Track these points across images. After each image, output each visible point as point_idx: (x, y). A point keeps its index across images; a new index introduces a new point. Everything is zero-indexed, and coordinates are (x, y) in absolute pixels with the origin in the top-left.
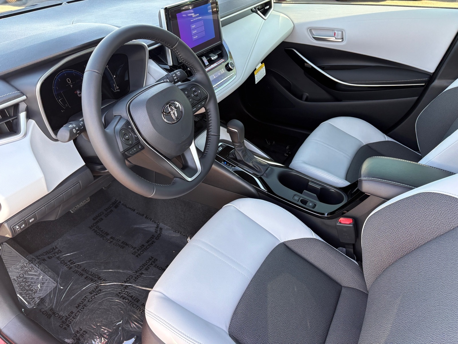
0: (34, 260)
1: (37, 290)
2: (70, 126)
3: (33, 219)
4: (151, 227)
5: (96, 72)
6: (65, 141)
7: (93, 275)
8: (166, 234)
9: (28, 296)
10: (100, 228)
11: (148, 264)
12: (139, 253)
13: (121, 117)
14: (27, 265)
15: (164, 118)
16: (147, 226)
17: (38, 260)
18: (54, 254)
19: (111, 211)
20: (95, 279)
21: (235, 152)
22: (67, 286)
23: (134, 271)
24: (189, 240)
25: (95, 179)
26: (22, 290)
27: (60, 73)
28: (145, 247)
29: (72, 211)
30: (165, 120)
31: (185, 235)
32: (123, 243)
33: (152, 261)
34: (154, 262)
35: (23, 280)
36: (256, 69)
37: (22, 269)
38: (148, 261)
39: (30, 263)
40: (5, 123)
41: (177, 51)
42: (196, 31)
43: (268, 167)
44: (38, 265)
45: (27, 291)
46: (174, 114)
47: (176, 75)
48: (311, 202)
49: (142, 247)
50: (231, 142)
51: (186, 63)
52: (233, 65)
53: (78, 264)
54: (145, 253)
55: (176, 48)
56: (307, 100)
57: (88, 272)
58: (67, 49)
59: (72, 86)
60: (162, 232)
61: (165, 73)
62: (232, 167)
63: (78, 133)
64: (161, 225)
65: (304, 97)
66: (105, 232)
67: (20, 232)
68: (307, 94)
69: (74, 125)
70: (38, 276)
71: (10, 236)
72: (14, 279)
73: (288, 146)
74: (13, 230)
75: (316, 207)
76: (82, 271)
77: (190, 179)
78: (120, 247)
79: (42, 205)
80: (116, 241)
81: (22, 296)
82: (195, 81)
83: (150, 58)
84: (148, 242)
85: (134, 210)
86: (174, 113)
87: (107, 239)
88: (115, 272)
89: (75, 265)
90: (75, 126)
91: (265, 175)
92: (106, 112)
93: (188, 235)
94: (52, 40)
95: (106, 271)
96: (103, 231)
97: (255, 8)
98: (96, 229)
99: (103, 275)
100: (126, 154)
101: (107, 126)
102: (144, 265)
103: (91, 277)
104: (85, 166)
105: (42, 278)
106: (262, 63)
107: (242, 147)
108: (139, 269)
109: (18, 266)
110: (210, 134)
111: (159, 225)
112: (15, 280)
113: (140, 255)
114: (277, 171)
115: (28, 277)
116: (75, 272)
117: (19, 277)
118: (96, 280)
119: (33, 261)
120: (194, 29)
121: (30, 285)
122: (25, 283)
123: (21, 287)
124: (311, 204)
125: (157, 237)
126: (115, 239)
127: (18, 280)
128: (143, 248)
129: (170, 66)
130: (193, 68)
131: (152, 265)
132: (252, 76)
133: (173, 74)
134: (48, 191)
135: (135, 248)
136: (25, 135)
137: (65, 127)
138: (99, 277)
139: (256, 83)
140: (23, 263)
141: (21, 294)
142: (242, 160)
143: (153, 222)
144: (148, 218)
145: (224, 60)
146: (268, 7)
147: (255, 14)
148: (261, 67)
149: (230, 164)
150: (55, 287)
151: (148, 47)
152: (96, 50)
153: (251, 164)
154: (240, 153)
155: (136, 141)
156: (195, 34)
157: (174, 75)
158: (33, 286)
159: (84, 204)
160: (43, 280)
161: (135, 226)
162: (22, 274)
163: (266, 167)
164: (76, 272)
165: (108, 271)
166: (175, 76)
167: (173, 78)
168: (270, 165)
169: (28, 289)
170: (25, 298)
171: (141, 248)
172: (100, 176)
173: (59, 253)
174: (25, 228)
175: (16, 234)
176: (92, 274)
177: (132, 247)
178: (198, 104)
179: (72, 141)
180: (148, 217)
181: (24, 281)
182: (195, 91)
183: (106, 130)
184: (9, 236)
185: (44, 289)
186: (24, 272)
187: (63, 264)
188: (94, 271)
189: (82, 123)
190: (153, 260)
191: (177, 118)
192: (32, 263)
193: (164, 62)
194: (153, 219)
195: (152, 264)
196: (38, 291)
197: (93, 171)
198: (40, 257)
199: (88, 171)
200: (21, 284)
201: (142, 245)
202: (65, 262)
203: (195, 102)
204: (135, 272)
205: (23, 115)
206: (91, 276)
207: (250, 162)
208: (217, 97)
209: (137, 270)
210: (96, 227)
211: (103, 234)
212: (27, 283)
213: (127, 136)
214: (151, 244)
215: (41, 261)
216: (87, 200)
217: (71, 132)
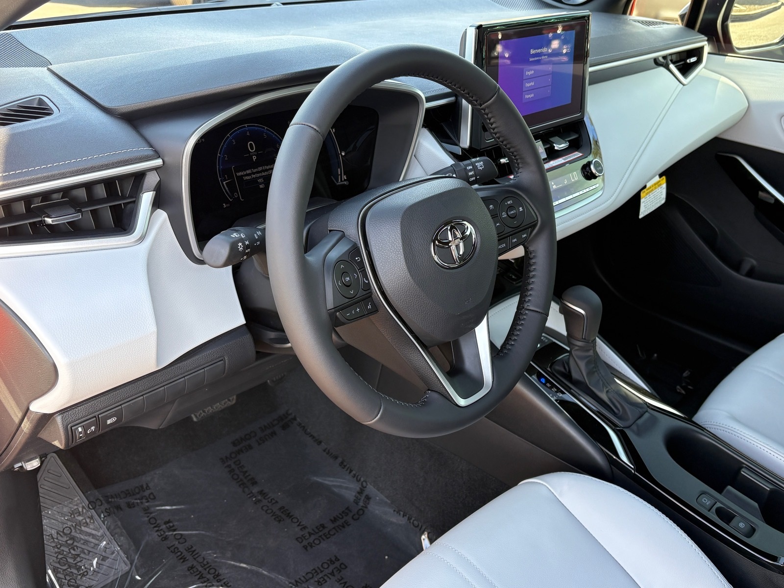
0: (100, 504)
1: (88, 571)
2: (235, 234)
3: (114, 419)
4: (347, 488)
5: (312, 128)
6: (215, 265)
7: (205, 565)
8: (377, 512)
9: (68, 578)
10: (243, 466)
11: (326, 571)
12: (311, 540)
13: (343, 236)
14: (83, 511)
15: (433, 255)
16: (339, 484)
17: (106, 506)
18: (139, 499)
19: (274, 434)
20: (209, 576)
21: (569, 359)
22: (151, 575)
23: (293, 581)
24: (424, 539)
25: (257, 359)
26: (59, 563)
27: (239, 129)
28: (326, 531)
29: (196, 417)
30: (436, 258)
31: (418, 525)
32: (282, 510)
33: (334, 566)
34: (338, 570)
35: (68, 540)
36: (645, 187)
37: (72, 516)
38: (326, 564)
39: (91, 508)
40: (110, 207)
41: (490, 116)
42: (532, 84)
43: (645, 410)
44: (105, 517)
45: (70, 567)
46: (458, 249)
47: (475, 168)
48: (744, 519)
49: (321, 529)
50: (564, 336)
51: (504, 143)
52: (600, 168)
53: (181, 535)
54: (324, 545)
55: (488, 107)
56: (751, 273)
57: (196, 556)
58: (264, 78)
59: (254, 158)
60: (369, 506)
61: (449, 161)
62: (556, 392)
63: (247, 254)
64: (371, 489)
65: (746, 267)
66: (250, 477)
67: (83, 441)
68: (754, 262)
69: (241, 235)
70: (98, 540)
71: (61, 445)
72: (51, 534)
73: (687, 372)
74: (70, 433)
75: (756, 536)
76: (185, 551)
77: (462, 402)
78: (274, 517)
79: (138, 393)
80: (268, 501)
81: (56, 576)
82: (517, 186)
83: (424, 126)
84: (334, 520)
85: (320, 443)
86: (457, 247)
87: (252, 492)
88: (251, 571)
89: (175, 533)
90: (243, 237)
91: (634, 427)
92: (313, 220)
93: (424, 527)
94: (240, 57)
95: (234, 565)
96: (247, 474)
97: (664, 57)
98: (233, 466)
99: (226, 572)
100: (336, 316)
101: (310, 250)
102: (316, 572)
103: (200, 569)
104: (245, 327)
105: (105, 547)
106: (661, 176)
107: (588, 351)
108: (302, 578)
109: (65, 510)
110: (526, 306)
111: (366, 487)
112: (52, 537)
113: (311, 546)
114: (667, 424)
115: (78, 538)
116: (172, 549)
117: (61, 534)
118: (208, 580)
119: (97, 504)
120: (530, 78)
121: (78, 555)
122: (69, 550)
123: (60, 556)
124: (742, 525)
125: (354, 515)
126: (268, 496)
127: (57, 539)
128: (322, 532)
129: (463, 149)
130: (517, 157)
131: (334, 575)
132: (635, 201)
133: (469, 165)
134: (158, 365)
135: (305, 528)
136: (142, 238)
137: (226, 235)
138: (217, 573)
139: (641, 216)
140: (76, 505)
141: (55, 571)
142: (583, 380)
143: (354, 477)
144: (345, 466)
145: (581, 154)
146: (693, 60)
147: (662, 69)
148: (658, 184)
149: (553, 386)
150: (125, 574)
151: (427, 102)
152: (317, 89)
153: (604, 396)
154: (582, 365)
155: (365, 293)
156: (531, 90)
157: (471, 167)
158: (84, 560)
159: (223, 407)
160: (105, 552)
161: (315, 478)
162: (68, 528)
163: (640, 410)
164: (174, 550)
165: (238, 564)
166: (471, 170)
167: (467, 174)
168: (648, 407)
169: (72, 563)
170: (61, 581)
171: (317, 531)
172: (270, 354)
173: (149, 500)
174: (94, 436)
175: (74, 444)
176: (205, 562)
177: (298, 523)
178: (511, 235)
179: (230, 268)
180: (345, 464)
181: (69, 545)
182: (511, 207)
183: (307, 256)
184: (59, 443)
185: (102, 572)
186: (74, 525)
187: (153, 526)
188: (210, 557)
189: (259, 233)
190: (337, 564)
191: (462, 258)
192: (94, 508)
193: (453, 137)
194: (354, 472)
195: (332, 574)
196: (90, 573)
197: (257, 340)
198: (113, 500)
199: (248, 338)
200: (62, 548)
201: (321, 525)
202: (158, 522)
203: (508, 230)
204: (295, 583)
205: (147, 198)
206: (202, 567)
207: (601, 391)
208: (558, 228)
209: (300, 579)
210: (234, 463)
211: (245, 481)
212: (74, 550)
213: (348, 279)
214: (341, 527)
215: (111, 509)
216: (229, 400)
217: (233, 247)
